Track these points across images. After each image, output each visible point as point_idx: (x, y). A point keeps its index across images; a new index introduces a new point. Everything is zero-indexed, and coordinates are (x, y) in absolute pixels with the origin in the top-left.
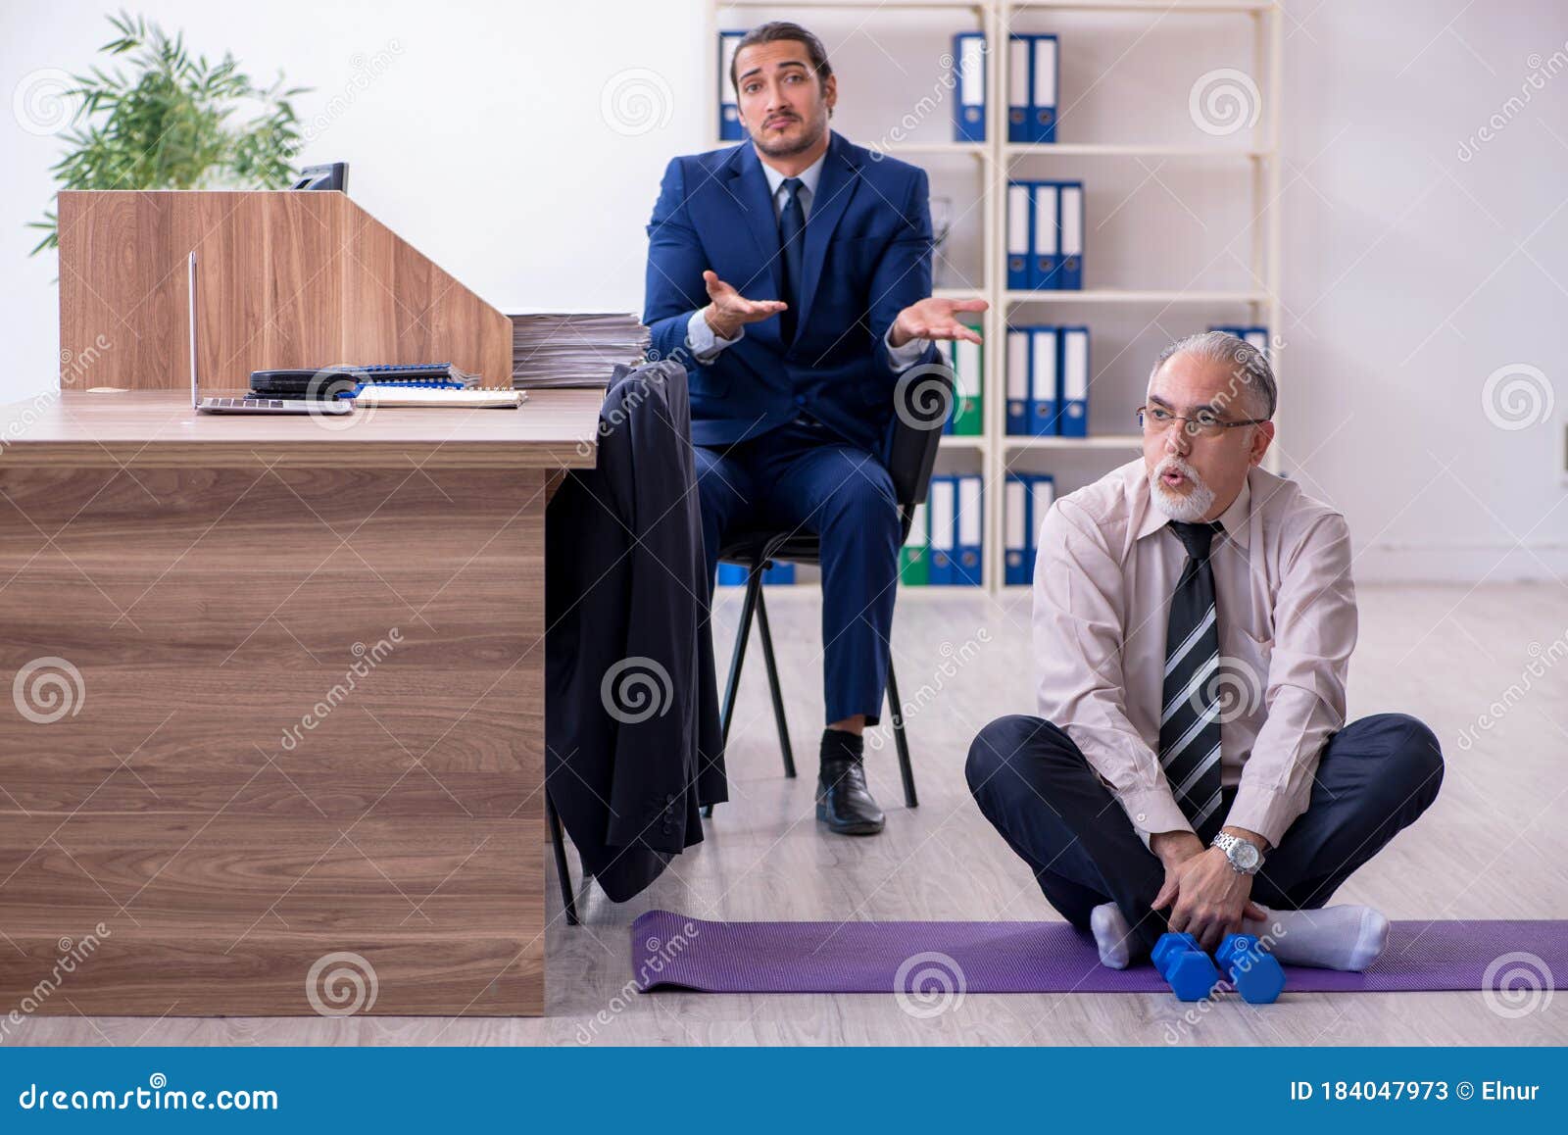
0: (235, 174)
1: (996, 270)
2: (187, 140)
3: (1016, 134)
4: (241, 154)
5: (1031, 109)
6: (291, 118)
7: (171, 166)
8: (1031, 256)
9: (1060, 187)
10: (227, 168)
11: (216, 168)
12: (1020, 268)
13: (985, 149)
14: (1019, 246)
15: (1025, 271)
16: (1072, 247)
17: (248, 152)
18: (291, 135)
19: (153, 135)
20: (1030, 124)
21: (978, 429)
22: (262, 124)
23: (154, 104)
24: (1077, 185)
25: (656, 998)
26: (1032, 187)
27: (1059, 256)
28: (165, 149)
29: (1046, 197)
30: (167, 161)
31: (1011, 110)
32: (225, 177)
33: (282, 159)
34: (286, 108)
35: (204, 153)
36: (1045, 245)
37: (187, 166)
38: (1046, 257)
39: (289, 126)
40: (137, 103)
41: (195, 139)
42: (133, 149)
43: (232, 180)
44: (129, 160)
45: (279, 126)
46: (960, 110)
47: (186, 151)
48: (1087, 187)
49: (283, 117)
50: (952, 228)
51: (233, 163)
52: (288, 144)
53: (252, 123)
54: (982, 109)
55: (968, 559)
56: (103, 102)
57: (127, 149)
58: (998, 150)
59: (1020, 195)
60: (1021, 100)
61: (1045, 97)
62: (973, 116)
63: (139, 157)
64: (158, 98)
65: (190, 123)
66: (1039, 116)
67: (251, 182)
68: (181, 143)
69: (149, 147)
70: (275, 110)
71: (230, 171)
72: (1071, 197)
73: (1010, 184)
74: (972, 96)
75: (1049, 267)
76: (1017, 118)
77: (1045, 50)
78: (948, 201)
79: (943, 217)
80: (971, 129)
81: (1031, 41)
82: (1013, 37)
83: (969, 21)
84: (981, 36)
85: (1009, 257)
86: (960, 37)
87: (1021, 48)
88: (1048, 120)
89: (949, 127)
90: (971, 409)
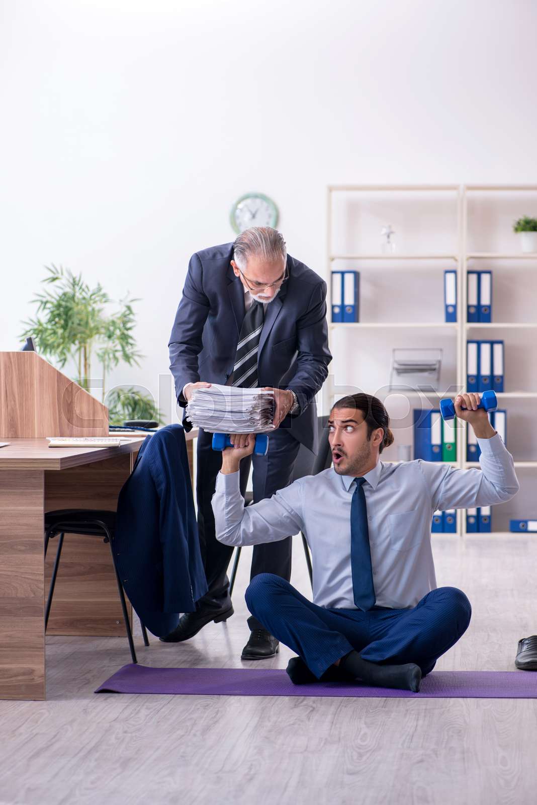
0: (106, 339)
1: (462, 382)
2: (82, 323)
3: (470, 318)
4: (108, 330)
5: (479, 306)
6: (131, 312)
7: (75, 335)
8: (478, 375)
9: (493, 343)
10: (102, 336)
11: (97, 336)
12: (473, 382)
13: (457, 325)
14: (473, 371)
15: (476, 383)
16: (498, 371)
17: (112, 328)
18: (130, 321)
19: (66, 321)
20: (478, 314)
21: (455, 459)
22: (119, 315)
23: (66, 307)
24: (501, 342)
26: (479, 343)
27: (492, 377)
28: (71, 327)
29: (485, 348)
30: (72, 333)
31: (469, 307)
32: (101, 340)
33: (126, 332)
34: (129, 308)
35: (91, 330)
36: (486, 371)
37: (83, 335)
38: (485, 377)
39: (131, 316)
40: (59, 306)
41: (87, 323)
42: (57, 328)
43: (104, 342)
44: (55, 333)
45: (125, 316)
46: (447, 307)
47: (81, 329)
48: (507, 343)
49: (128, 312)
50: (443, 364)
51: (105, 334)
52: (129, 325)
53: (112, 315)
54: (455, 307)
55: (449, 521)
56: (49, 305)
57: (54, 327)
58: (462, 327)
59: (473, 347)
60: (473, 302)
61: (485, 301)
62: (451, 310)
63: (60, 331)
64: (68, 304)
65: (84, 316)
66: (483, 309)
67: (113, 343)
68: (79, 325)
69: (65, 327)
70: (124, 309)
71: (103, 338)
72: (498, 348)
73: (468, 342)
74: (451, 301)
75: (487, 381)
76: (472, 310)
77: (486, 278)
78: (441, 350)
79: (439, 358)
80: (451, 317)
81: (479, 274)
82: (469, 272)
83: (450, 264)
84: (455, 272)
85: (468, 377)
86: (447, 272)
87: (474, 277)
88: (487, 312)
89: (443, 316)
90: (451, 449)
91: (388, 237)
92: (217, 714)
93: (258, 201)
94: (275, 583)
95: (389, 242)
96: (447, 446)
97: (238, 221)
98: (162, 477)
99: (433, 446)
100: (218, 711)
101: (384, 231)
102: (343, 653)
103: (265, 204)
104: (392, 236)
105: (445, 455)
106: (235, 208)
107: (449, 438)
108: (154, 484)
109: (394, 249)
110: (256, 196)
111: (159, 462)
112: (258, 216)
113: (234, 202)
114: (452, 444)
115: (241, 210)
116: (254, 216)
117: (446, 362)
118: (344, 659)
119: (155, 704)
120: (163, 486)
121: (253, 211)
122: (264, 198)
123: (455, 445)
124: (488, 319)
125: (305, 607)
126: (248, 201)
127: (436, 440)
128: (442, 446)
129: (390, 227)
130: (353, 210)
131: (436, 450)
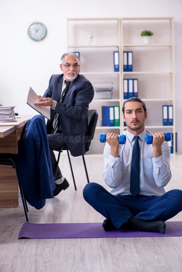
1: (121, 95)
3: (125, 70)
5: (128, 65)
8: (128, 93)
9: (133, 80)
12: (126, 95)
13: (119, 73)
14: (126, 91)
15: (127, 96)
16: (136, 91)
20: (128, 68)
21: (119, 125)
24: (137, 79)
25: (21, 240)
26: (128, 80)
27: (133, 93)
29: (131, 82)
31: (124, 66)
36: (131, 91)
38: (131, 93)
46: (115, 66)
48: (139, 79)
50: (114, 88)
54: (118, 66)
58: (121, 73)
59: (126, 81)
60: (126, 64)
61: (130, 63)
62: (117, 67)
66: (129, 67)
72: (135, 82)
73: (124, 79)
74: (117, 63)
75: (132, 95)
76: (125, 67)
77: (130, 54)
78: (113, 83)
79: (112, 86)
80: (117, 69)
81: (128, 53)
82: (124, 52)
83: (116, 49)
84: (118, 52)
85: (124, 93)
86: (114, 52)
87: (126, 54)
88: (131, 68)
89: (113, 69)
90: (118, 121)
91: (91, 38)
92: (81, 250)
93: (39, 25)
94: (97, 187)
95: (92, 41)
96: (116, 120)
97: (31, 33)
98: (38, 138)
99: (110, 121)
100: (81, 248)
101: (90, 36)
102: (129, 217)
103: (41, 27)
104: (93, 38)
105: (115, 124)
106: (29, 29)
107: (117, 117)
108: (34, 142)
109: (94, 43)
110: (38, 23)
111: (36, 132)
112: (39, 31)
113: (29, 26)
114: (118, 120)
115: (32, 29)
116: (37, 31)
117: (115, 88)
118: (129, 220)
119: (49, 244)
120: (39, 143)
121: (37, 29)
122: (41, 24)
123: (119, 120)
124: (131, 70)
125: (110, 197)
126: (35, 25)
127: (112, 118)
128: (114, 120)
129: (92, 35)
130: (76, 29)
131: (112, 122)
